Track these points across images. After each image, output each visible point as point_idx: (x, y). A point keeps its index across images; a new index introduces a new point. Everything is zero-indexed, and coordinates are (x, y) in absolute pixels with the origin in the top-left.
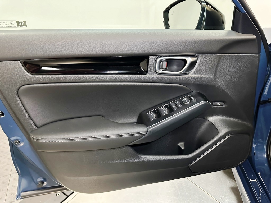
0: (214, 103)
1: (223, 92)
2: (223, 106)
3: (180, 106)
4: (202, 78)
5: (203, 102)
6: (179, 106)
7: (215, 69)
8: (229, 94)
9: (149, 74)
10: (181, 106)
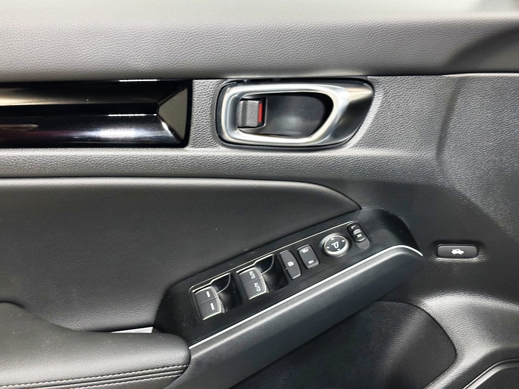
0: (441, 248)
1: (470, 209)
2: (475, 260)
3: (312, 263)
4: (389, 159)
5: (393, 251)
6: (310, 262)
7: (437, 128)
8: (492, 215)
9: (194, 146)
10: (317, 263)
